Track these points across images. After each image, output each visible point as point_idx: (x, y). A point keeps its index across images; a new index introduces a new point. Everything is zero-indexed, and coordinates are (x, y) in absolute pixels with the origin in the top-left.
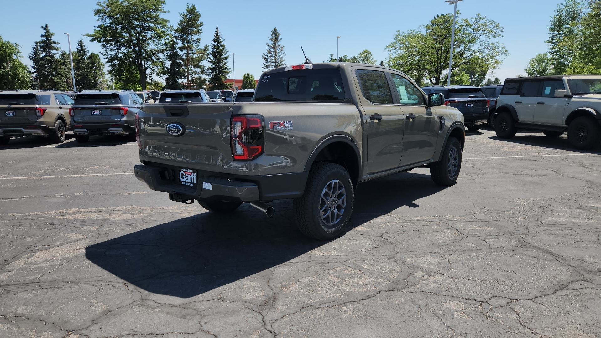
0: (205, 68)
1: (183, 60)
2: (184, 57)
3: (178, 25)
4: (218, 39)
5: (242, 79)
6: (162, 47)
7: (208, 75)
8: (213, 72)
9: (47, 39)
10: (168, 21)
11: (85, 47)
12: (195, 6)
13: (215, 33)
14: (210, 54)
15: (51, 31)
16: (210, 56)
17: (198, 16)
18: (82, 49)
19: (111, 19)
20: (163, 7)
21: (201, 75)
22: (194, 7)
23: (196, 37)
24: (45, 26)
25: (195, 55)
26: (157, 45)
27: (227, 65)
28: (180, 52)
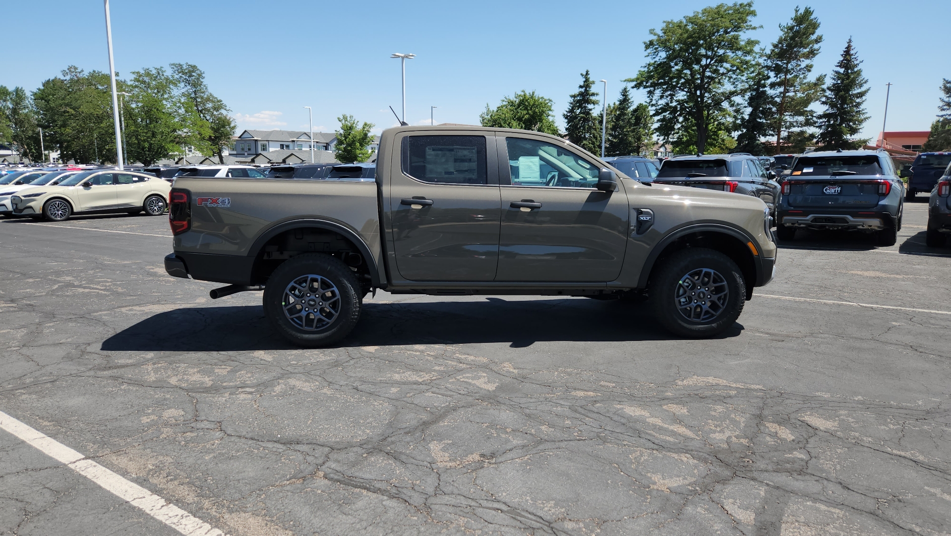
0: (814, 115)
1: (774, 104)
2: (778, 100)
3: (772, 47)
4: (849, 61)
5: (929, 130)
6: (743, 86)
7: (820, 127)
8: (829, 121)
9: (586, 90)
10: (757, 42)
11: (630, 97)
12: (812, 10)
13: (844, 52)
14: (827, 91)
15: (591, 80)
16: (828, 93)
17: (815, 26)
18: (625, 100)
19: (668, 51)
20: (750, 21)
21: (805, 129)
22: (808, 12)
23: (804, 63)
24: (585, 73)
25: (799, 95)
26: (734, 83)
27: (862, 107)
28: (770, 92)
